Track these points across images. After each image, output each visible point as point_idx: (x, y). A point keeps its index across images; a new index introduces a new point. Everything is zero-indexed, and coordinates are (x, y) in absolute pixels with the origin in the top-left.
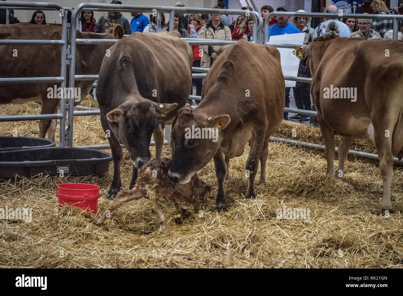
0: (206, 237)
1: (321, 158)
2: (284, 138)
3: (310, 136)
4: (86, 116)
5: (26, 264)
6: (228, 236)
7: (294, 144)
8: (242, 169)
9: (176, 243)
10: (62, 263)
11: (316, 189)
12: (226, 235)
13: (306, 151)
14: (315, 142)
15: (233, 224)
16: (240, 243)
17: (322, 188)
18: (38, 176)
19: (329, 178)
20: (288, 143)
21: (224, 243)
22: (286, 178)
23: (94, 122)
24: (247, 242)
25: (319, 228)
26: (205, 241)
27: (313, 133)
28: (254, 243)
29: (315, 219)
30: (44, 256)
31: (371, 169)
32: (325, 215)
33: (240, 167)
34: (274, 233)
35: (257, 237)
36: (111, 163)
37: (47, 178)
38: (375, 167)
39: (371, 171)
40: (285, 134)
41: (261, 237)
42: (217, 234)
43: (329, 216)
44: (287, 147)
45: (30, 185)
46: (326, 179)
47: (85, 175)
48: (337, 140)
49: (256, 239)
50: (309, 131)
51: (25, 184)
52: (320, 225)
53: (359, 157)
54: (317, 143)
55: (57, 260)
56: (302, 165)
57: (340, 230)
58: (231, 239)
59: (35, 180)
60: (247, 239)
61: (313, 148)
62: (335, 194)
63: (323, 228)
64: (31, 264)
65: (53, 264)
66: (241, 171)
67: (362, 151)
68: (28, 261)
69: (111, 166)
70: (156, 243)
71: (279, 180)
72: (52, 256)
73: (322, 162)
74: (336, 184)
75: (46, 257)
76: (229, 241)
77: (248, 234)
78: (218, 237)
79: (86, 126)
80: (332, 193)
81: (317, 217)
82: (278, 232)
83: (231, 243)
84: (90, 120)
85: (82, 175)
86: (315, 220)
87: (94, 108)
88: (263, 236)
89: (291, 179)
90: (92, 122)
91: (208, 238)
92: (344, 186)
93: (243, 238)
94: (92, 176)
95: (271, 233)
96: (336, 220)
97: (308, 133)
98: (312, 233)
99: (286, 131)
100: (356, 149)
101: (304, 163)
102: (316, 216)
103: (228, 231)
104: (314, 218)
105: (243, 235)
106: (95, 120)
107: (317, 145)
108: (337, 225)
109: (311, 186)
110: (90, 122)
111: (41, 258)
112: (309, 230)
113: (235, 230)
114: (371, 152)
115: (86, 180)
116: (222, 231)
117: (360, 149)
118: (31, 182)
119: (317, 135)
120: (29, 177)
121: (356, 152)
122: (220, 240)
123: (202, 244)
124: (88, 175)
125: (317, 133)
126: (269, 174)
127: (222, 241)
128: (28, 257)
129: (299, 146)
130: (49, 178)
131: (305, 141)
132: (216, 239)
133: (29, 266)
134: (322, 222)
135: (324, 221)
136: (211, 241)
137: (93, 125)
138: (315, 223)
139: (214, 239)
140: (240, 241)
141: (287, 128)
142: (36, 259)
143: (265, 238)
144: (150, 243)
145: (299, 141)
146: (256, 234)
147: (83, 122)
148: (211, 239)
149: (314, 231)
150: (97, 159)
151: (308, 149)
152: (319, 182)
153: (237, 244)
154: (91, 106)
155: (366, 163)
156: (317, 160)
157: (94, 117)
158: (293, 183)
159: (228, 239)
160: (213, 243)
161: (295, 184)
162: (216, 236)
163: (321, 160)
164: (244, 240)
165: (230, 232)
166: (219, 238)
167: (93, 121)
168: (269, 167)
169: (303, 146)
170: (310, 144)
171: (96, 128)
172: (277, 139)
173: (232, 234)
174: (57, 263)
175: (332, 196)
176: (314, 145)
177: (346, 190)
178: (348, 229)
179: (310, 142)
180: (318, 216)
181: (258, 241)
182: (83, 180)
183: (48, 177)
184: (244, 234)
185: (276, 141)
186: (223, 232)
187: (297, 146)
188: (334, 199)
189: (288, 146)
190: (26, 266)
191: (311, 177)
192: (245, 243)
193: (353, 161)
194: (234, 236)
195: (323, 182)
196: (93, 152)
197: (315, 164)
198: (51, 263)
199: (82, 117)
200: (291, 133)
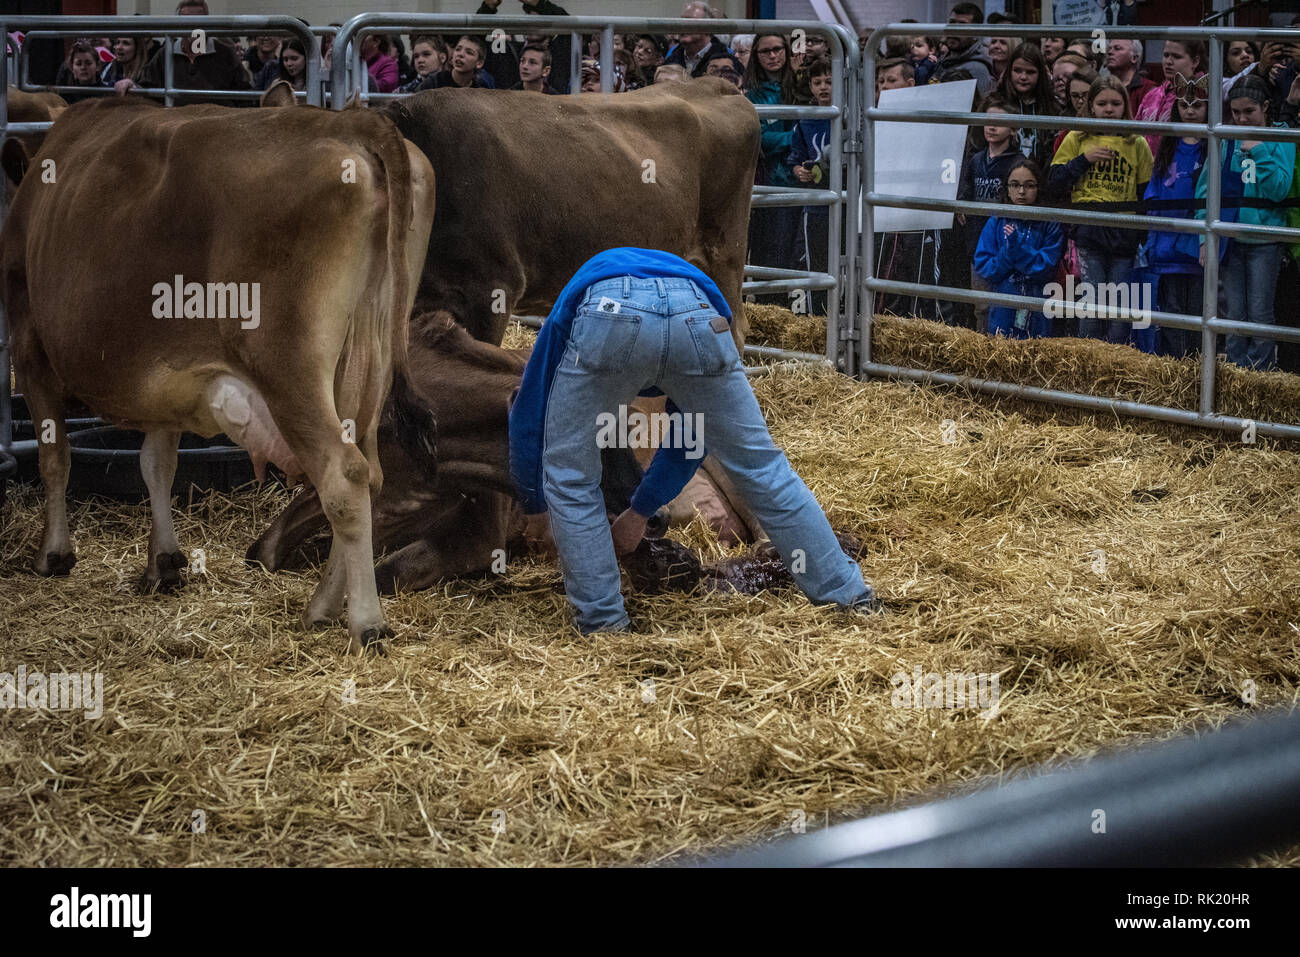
1: (1024, 422)
2: (923, 368)
3: (993, 361)
5: (213, 722)
7: (952, 385)
10: (310, 717)
13: (983, 403)
14: (1006, 379)
18: (250, 486)
20: (935, 383)
22: (929, 478)
27: (1001, 354)
30: (261, 699)
31: (1159, 449)
37: (276, 491)
38: (1169, 442)
39: (1160, 454)
40: (925, 358)
44: (931, 394)
45: (230, 511)
46: (1036, 479)
48: (1066, 373)
50: (991, 349)
51: (217, 509)
53: (1126, 417)
54: (1013, 382)
55: (296, 710)
56: (972, 441)
59: (242, 497)
61: (1002, 395)
64: (228, 722)
65: (287, 721)
67: (1135, 400)
68: (219, 712)
71: (909, 483)
72: (283, 700)
73: (1028, 432)
75: (267, 703)
89: (941, 481)
97: (989, 355)
99: (928, 351)
100: (1117, 394)
101: (979, 436)
107: (1012, 387)
111: (255, 704)
114: (1158, 403)
117: (1128, 395)
118: (230, 503)
119: (1012, 359)
120: (225, 489)
121: (1118, 403)
125: (1011, 353)
126: (880, 469)
128: (217, 703)
129: (965, 390)
130: (279, 492)
131: (980, 377)
133: (221, 726)
141: (932, 341)
142: (240, 709)
145: (963, 377)
151: (986, 397)
152: (1017, 486)
155: (1146, 433)
156: (1012, 427)
158: (945, 490)
161: (952, 494)
163: (1022, 426)
169: (973, 391)
170: (994, 385)
172: (903, 371)
174: (296, 718)
176: (1005, 386)
179: (993, 377)
183: (279, 488)
185: (901, 379)
187: (959, 390)
189: (935, 390)
190: (214, 726)
191: (997, 474)
193: (1110, 427)
195: (1026, 487)
197: (1007, 437)
198: (278, 718)
200: (941, 356)
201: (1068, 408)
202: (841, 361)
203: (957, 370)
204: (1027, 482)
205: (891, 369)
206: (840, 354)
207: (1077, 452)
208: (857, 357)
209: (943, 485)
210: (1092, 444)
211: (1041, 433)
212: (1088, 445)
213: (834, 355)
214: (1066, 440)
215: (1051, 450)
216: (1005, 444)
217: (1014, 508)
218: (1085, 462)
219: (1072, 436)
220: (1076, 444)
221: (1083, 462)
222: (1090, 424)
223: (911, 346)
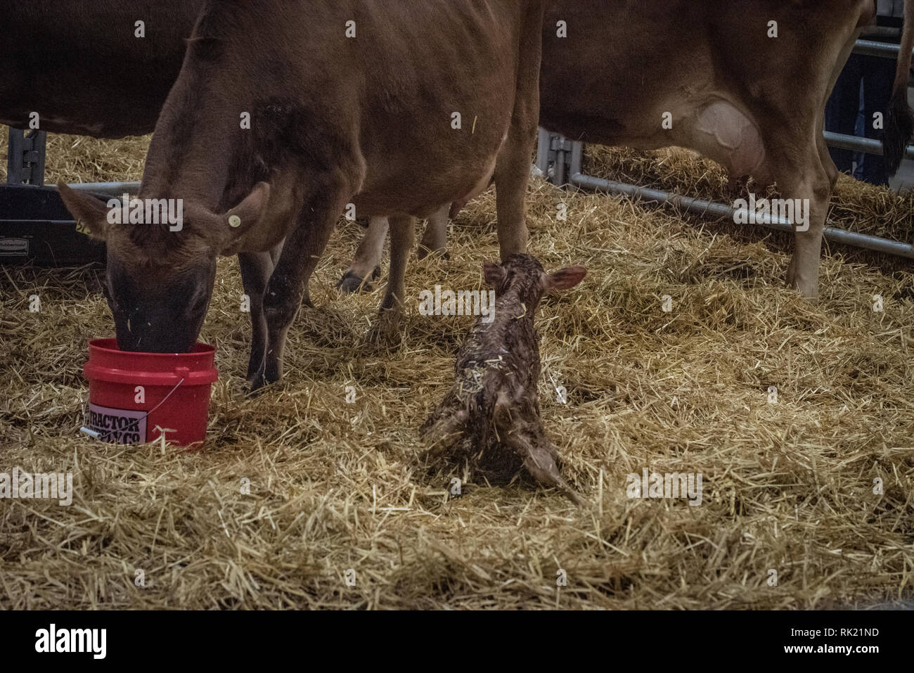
2: (633, 183)
3: (704, 181)
7: (661, 202)
13: (691, 222)
14: (716, 199)
20: (644, 198)
27: (713, 172)
31: (869, 279)
38: (879, 272)
39: (868, 284)
40: (636, 173)
44: (640, 210)
47: (73, 264)
50: (702, 167)
53: (836, 244)
54: (723, 202)
61: (710, 216)
85: (64, 264)
97: (701, 174)
99: (639, 166)
107: (722, 207)
114: (871, 233)
115: (76, 277)
117: (841, 223)
119: (723, 179)
121: (829, 229)
125: (723, 173)
129: (674, 208)
131: (690, 195)
141: (644, 156)
145: (673, 195)
151: (695, 216)
155: (856, 261)
169: (683, 209)
170: (703, 204)
172: (613, 185)
176: (715, 207)
179: (703, 196)
182: (68, 276)
185: (610, 193)
187: (668, 207)
189: (644, 206)
200: (652, 172)
202: (551, 171)
203: (667, 187)
205: (602, 183)
206: (551, 163)
208: (567, 168)
213: (545, 162)
223: (622, 160)
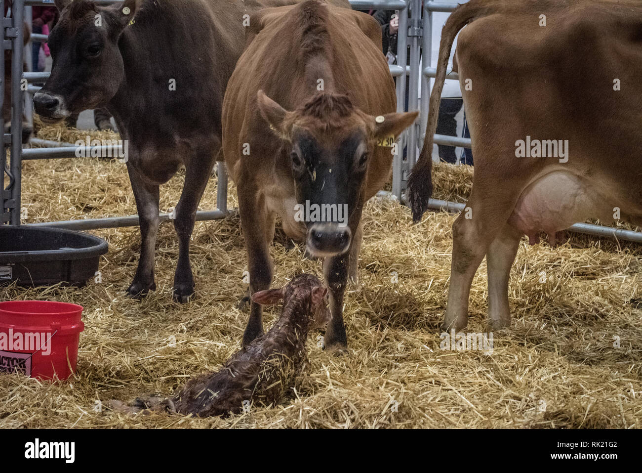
0: (299, 409)
4: (51, 160)
6: (345, 407)
8: (378, 268)
9: (238, 423)
11: (532, 308)
12: (342, 406)
15: (358, 382)
16: (371, 422)
17: (544, 308)
19: (559, 287)
21: (338, 421)
23: (68, 173)
24: (386, 419)
25: (538, 390)
26: (297, 417)
28: (399, 421)
29: (530, 371)
32: (551, 363)
33: (374, 265)
34: (442, 400)
35: (407, 408)
36: (103, 259)
41: (415, 409)
42: (324, 403)
43: (560, 366)
46: (555, 289)
47: (46, 284)
49: (404, 413)
52: (540, 384)
57: (582, 394)
58: (352, 413)
60: (385, 414)
62: (573, 319)
63: (546, 390)
66: (376, 271)
67: (633, 229)
69: (102, 265)
70: (195, 424)
73: (548, 253)
74: (576, 299)
76: (348, 418)
77: (387, 402)
78: (325, 409)
79: (49, 181)
80: (568, 318)
81: (534, 368)
82: (451, 399)
83: (353, 420)
84: (58, 168)
85: (40, 284)
86: (530, 374)
87: (67, 144)
88: (420, 405)
89: (481, 289)
90: (63, 174)
91: (303, 411)
92: (593, 303)
93: (377, 412)
94: (62, 285)
95: (437, 400)
96: (574, 374)
98: (523, 400)
100: (619, 224)
102: (532, 365)
103: (346, 396)
104: (527, 370)
105: (377, 405)
106: (70, 168)
108: (575, 384)
109: (523, 305)
110: (59, 173)
112: (517, 394)
113: (361, 395)
115: (50, 293)
116: (334, 395)
117: (628, 225)
122: (329, 416)
123: (293, 424)
124: (53, 284)
126: (435, 279)
127: (334, 418)
132: (321, 413)
134: (545, 377)
135: (548, 376)
136: (311, 417)
137: (66, 179)
138: (530, 380)
139: (317, 414)
140: (370, 417)
143: (424, 410)
144: (183, 423)
146: (403, 403)
147: (45, 172)
148: (311, 414)
149: (528, 396)
150: (73, 249)
152: (540, 294)
153: (365, 423)
154: (62, 139)
157: (68, 162)
159: (346, 413)
160: (315, 421)
162: (320, 408)
163: (544, 248)
164: (379, 415)
165: (350, 398)
166: (328, 410)
167: (65, 170)
168: (434, 264)
171: (72, 185)
172: (452, 205)
173: (354, 402)
175: (566, 325)
177: (597, 310)
178: (599, 392)
180: (536, 365)
181: (410, 417)
182: (42, 293)
184: (380, 402)
185: (449, 211)
186: (335, 400)
188: (571, 330)
191: (524, 284)
192: (382, 420)
193: (612, 250)
194: (358, 406)
195: (547, 295)
196: (65, 234)
197: (532, 256)
199: (43, 162)
201: (580, 234)
202: (403, 196)
204: (548, 291)
206: (402, 191)
207: (587, 269)
209: (482, 292)
210: (598, 262)
211: (558, 254)
212: (595, 263)
213: (399, 190)
214: (578, 259)
215: (566, 266)
216: (531, 261)
217: (538, 310)
218: (593, 276)
219: (584, 256)
220: (586, 263)
221: (591, 276)
222: (597, 248)
223: (457, 186)
